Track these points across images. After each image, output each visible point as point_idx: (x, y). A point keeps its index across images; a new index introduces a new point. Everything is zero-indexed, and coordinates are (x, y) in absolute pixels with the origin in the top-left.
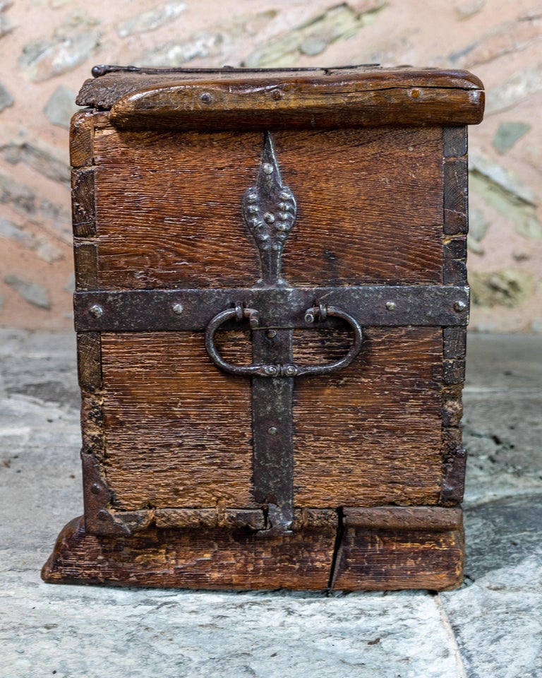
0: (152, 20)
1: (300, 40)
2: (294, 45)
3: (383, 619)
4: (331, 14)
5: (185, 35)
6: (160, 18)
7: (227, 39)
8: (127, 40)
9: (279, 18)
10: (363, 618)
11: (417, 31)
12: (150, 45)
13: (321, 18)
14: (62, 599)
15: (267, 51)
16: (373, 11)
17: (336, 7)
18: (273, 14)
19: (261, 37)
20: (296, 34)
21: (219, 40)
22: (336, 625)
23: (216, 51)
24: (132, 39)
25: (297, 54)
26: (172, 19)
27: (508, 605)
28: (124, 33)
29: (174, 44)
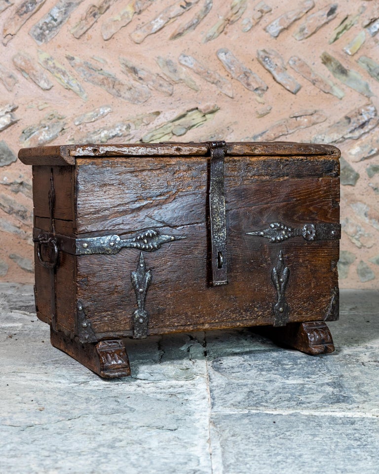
0: (93, 116)
1: (172, 128)
2: (169, 130)
3: (181, 389)
4: (189, 113)
5: (110, 124)
6: (97, 115)
7: (133, 127)
8: (79, 127)
9: (161, 116)
10: (172, 388)
11: (235, 123)
12: (91, 130)
13: (184, 116)
14: (37, 381)
15: (155, 133)
16: (212, 112)
17: (192, 110)
18: (158, 113)
19: (151, 126)
20: (170, 124)
21: (129, 127)
22: (159, 391)
23: (127, 133)
24: (81, 126)
25: (171, 134)
26: (103, 116)
27: (237, 384)
28: (77, 123)
29: (104, 129)
